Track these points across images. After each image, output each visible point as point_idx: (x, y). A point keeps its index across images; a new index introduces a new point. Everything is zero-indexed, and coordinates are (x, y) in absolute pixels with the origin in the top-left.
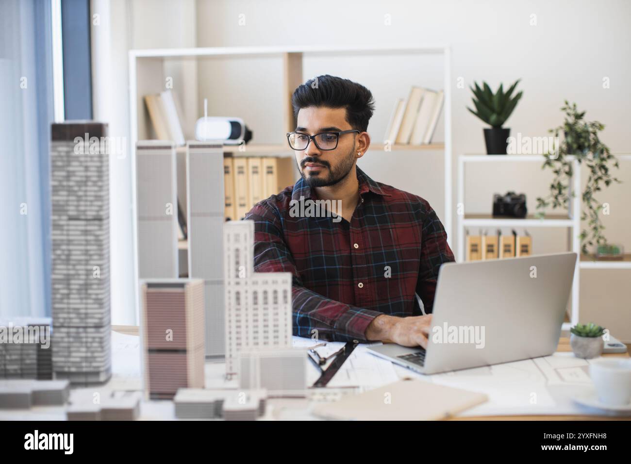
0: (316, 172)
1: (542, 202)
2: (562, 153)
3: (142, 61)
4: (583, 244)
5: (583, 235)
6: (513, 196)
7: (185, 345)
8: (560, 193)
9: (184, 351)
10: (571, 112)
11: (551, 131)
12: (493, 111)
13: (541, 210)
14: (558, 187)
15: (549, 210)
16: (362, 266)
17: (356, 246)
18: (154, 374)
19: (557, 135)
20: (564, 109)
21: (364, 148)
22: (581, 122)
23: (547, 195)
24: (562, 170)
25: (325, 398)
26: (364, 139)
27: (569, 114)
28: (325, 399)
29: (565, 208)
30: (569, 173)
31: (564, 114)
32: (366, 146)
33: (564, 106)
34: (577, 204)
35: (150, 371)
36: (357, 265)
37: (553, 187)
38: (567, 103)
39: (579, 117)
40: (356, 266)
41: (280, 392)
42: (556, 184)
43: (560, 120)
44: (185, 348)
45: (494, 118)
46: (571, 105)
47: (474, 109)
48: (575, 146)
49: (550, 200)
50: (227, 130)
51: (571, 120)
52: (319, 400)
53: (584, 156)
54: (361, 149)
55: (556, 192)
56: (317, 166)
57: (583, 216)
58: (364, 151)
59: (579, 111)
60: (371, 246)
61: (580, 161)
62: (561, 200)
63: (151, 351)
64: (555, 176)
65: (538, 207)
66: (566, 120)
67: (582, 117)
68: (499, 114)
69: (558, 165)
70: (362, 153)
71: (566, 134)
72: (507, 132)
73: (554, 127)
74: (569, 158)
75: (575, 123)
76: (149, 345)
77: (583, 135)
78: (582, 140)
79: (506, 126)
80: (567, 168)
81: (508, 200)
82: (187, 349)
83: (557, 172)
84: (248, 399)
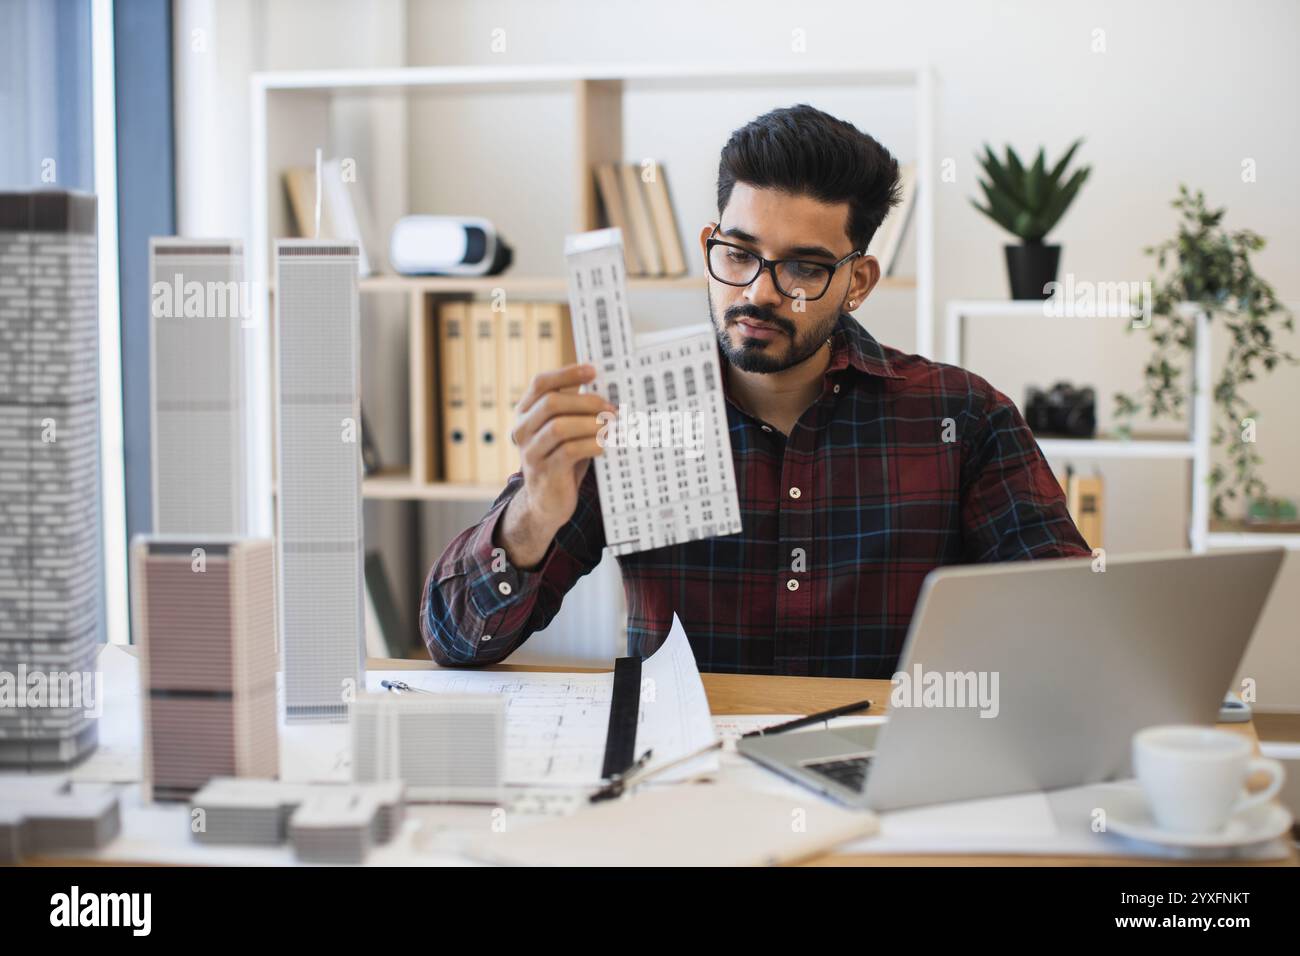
0: (761, 341)
1: (1125, 404)
2: (1172, 298)
3: (280, 97)
4: (1215, 495)
5: (1216, 477)
6: (1067, 390)
7: (230, 681)
8: (1167, 384)
9: (228, 695)
10: (1195, 210)
11: (1150, 251)
12: (1022, 205)
13: (1124, 420)
14: (1163, 372)
15: (1141, 420)
16: (803, 539)
17: (795, 493)
18: (161, 743)
19: (1162, 261)
20: (1178, 204)
21: (863, 291)
22: (1215, 233)
23: (1139, 388)
24: (1172, 336)
25: (542, 808)
26: (867, 271)
27: (1188, 215)
28: (542, 810)
29: (1178, 417)
30: (1188, 342)
31: (1178, 215)
32: (867, 286)
33: (1178, 196)
34: (1205, 408)
35: (154, 738)
36: (789, 536)
37: (1150, 371)
38: (1184, 191)
39: (1210, 220)
40: (787, 539)
41: (444, 793)
42: (1157, 366)
43: (1170, 226)
44: (230, 687)
45: (1023, 220)
46: (1193, 195)
47: (983, 200)
48: (1199, 283)
49: (1145, 400)
50: (458, 245)
51: (1193, 228)
52: (528, 812)
53: (1219, 304)
54: (857, 294)
55: (1158, 382)
56: (766, 329)
57: (1215, 434)
58: (863, 296)
59: (1211, 208)
60: (830, 494)
61: (1209, 315)
62: (1167, 398)
63: (155, 693)
64: (1154, 347)
65: (1118, 413)
66: (1183, 226)
67: (1219, 221)
68: (1036, 213)
69: (1162, 324)
70: (859, 301)
71: (1183, 257)
72: (1054, 253)
73: (1156, 242)
74: (1186, 309)
75: (1202, 235)
76: (152, 679)
77: (1218, 259)
78: (1215, 270)
79: (1052, 238)
80: (1181, 332)
81: (1056, 399)
82: (234, 690)
83: (1160, 339)
84: (355, 802)
